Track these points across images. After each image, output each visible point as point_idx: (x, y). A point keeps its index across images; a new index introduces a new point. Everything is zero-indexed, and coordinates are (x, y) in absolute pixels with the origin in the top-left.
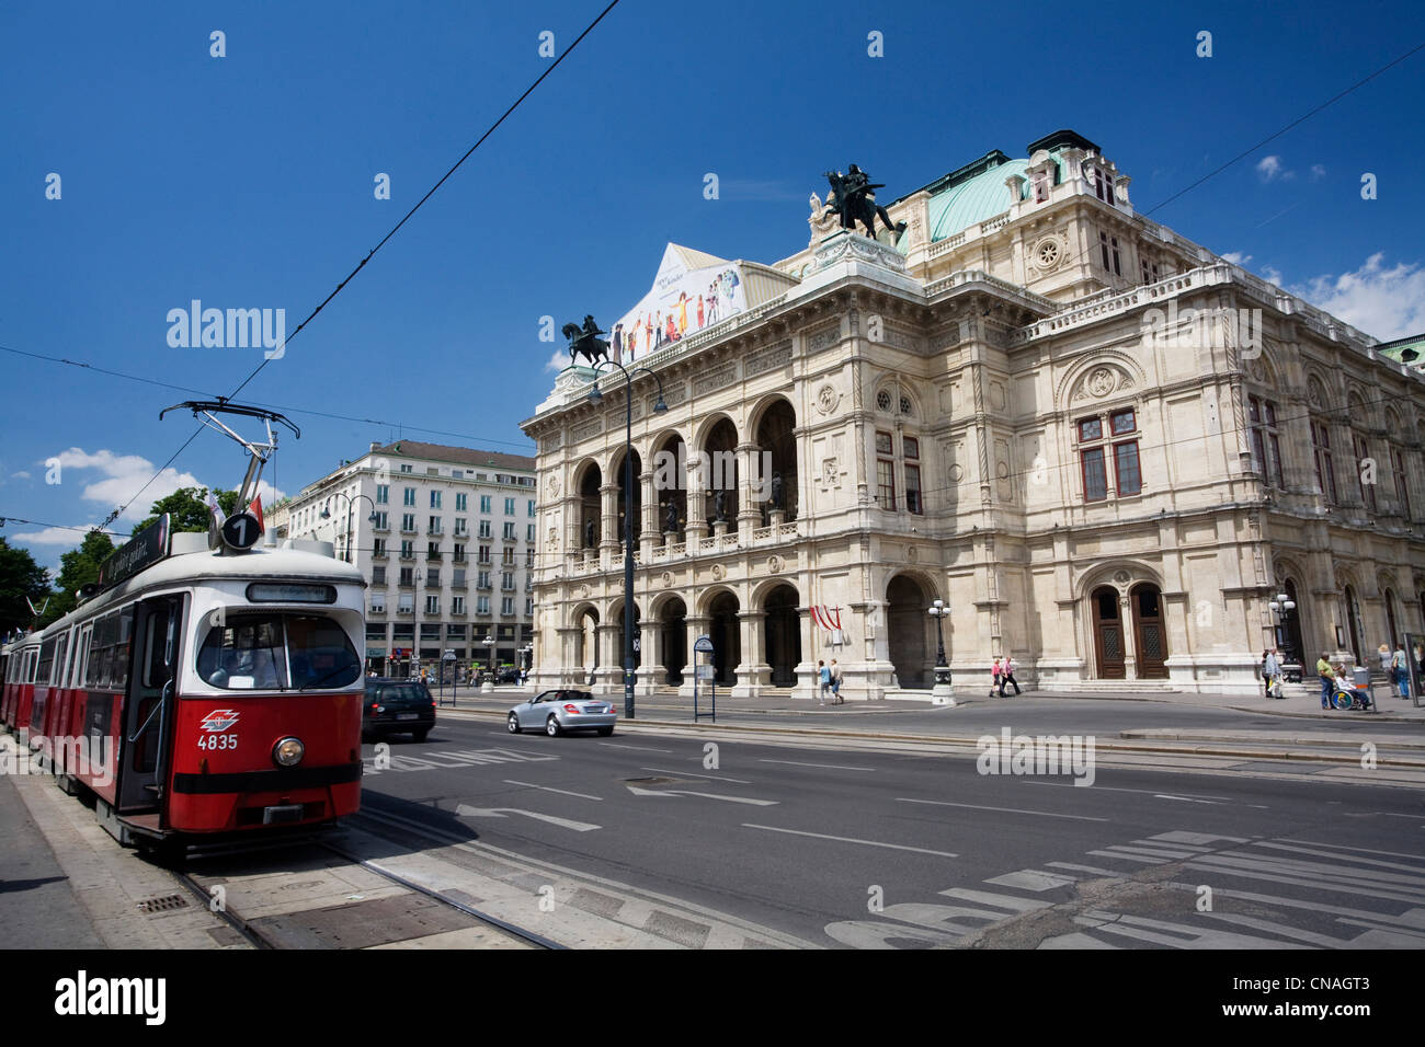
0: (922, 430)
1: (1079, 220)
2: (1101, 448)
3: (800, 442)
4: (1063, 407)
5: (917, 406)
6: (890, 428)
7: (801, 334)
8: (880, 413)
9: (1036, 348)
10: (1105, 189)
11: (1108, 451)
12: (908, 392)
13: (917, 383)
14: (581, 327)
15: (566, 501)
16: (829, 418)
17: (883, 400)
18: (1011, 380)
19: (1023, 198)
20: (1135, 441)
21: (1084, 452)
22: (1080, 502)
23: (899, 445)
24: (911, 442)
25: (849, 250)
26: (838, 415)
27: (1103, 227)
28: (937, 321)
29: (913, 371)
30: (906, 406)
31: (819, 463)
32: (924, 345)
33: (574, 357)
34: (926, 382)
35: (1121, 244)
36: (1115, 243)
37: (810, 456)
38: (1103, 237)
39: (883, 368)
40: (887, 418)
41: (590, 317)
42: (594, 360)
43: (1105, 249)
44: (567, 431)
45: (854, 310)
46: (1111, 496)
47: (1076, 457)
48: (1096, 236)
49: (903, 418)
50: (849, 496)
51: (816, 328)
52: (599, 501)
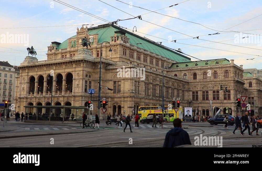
0: (92, 80)
1: (120, 47)
2: (116, 86)
3: (73, 81)
4: (112, 79)
5: (91, 77)
6: (87, 80)
7: (75, 64)
8: (86, 78)
9: (109, 70)
10: (125, 41)
11: (117, 86)
12: (90, 74)
13: (92, 73)
14: (30, 48)
15: (27, 83)
16: (78, 78)
17: (86, 76)
18: (106, 74)
19: (112, 41)
20: (120, 86)
21: (114, 86)
22: (113, 93)
23: (88, 82)
24: (90, 82)
25: (83, 52)
26: (80, 78)
27: (124, 48)
28: (96, 64)
29: (92, 71)
30: (90, 76)
31: (76, 85)
32: (94, 67)
33: (29, 54)
34: (93, 73)
35: (127, 50)
36: (126, 50)
37: (75, 83)
38: (124, 49)
39: (87, 71)
40: (87, 79)
41: (32, 46)
42: (32, 55)
43: (124, 51)
44: (28, 69)
45: (83, 63)
46: (117, 93)
47: (113, 86)
48: (122, 49)
49: (89, 79)
50: (80, 90)
51: (77, 64)
52: (35, 84)
